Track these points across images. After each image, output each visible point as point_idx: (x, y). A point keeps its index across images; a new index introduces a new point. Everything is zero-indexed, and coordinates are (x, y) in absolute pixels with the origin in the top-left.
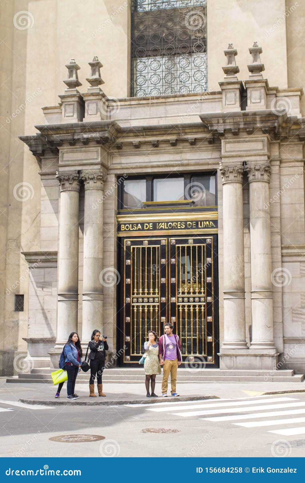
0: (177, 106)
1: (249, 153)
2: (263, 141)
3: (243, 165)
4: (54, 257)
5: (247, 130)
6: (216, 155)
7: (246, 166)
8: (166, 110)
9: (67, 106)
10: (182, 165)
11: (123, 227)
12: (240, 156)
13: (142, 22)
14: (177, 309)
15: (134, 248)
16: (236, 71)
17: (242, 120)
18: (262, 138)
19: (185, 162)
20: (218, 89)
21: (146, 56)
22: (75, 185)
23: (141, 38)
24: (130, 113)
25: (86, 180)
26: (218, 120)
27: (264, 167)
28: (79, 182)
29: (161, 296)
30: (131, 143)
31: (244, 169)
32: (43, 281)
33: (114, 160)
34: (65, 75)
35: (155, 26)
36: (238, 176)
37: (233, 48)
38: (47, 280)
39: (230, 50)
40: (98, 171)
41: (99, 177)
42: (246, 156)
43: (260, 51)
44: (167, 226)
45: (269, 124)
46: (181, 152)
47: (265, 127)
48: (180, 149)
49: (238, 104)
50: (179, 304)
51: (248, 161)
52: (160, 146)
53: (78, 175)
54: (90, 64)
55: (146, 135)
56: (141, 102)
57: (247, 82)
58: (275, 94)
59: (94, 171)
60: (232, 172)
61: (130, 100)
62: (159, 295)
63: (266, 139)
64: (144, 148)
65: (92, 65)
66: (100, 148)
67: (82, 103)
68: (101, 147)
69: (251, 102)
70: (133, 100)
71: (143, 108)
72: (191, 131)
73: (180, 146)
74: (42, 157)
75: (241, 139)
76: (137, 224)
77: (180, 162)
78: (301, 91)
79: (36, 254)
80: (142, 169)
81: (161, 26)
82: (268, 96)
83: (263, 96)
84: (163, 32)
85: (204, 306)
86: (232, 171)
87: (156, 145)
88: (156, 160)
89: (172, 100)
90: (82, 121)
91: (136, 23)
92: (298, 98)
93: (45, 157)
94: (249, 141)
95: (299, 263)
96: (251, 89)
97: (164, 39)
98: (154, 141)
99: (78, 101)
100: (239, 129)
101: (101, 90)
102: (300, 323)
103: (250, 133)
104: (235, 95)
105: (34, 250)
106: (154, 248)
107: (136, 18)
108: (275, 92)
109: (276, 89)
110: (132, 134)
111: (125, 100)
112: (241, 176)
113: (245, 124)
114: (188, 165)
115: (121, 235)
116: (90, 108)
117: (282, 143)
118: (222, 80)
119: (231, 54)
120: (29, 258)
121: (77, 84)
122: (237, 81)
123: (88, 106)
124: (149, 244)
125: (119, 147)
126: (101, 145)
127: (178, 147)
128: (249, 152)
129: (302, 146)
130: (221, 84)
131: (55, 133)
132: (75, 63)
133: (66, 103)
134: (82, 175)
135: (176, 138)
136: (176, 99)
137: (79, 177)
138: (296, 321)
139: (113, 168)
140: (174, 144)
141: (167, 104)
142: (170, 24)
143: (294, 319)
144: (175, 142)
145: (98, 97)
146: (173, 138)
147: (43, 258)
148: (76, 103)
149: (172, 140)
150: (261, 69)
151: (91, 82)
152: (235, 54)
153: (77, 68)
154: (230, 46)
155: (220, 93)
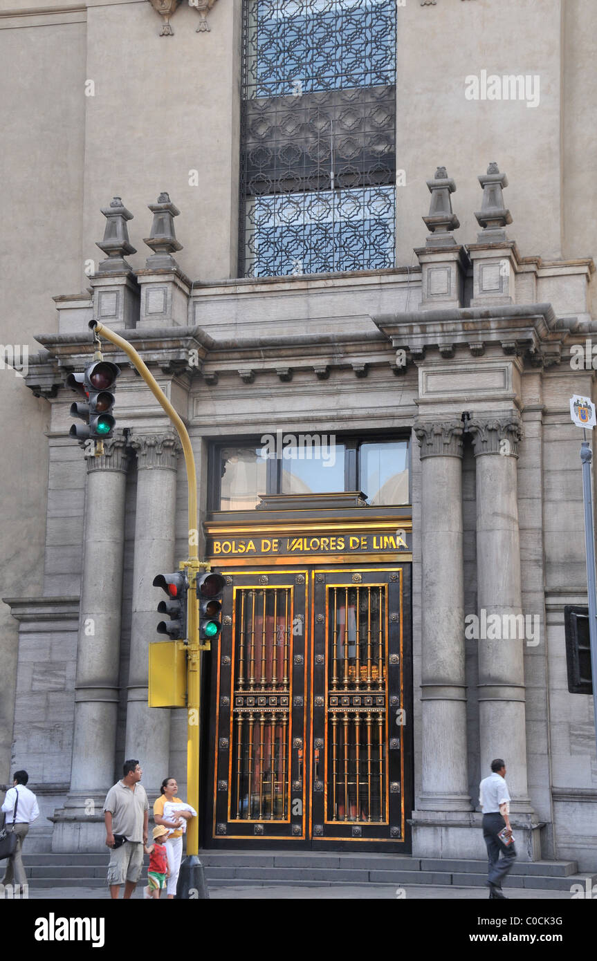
0: (330, 297)
1: (475, 395)
2: (504, 371)
3: (463, 420)
4: (72, 609)
5: (471, 347)
6: (408, 398)
7: (469, 423)
8: (308, 306)
9: (103, 296)
10: (341, 419)
11: (217, 547)
12: (456, 402)
13: (263, 121)
14: (326, 721)
15: (239, 592)
16: (453, 225)
17: (460, 327)
18: (503, 365)
19: (347, 413)
20: (414, 262)
21: (271, 193)
22: (118, 458)
23: (262, 153)
24: (234, 312)
25: (139, 448)
26: (411, 328)
27: (505, 424)
28: (127, 452)
29: (295, 693)
30: (235, 373)
31: (463, 429)
32: (46, 659)
33: (200, 407)
35: (289, 129)
36: (453, 441)
37: (447, 177)
38: (56, 656)
39: (439, 181)
40: (165, 430)
41: (167, 443)
42: (469, 401)
43: (502, 183)
44: (308, 546)
45: (517, 336)
46: (339, 393)
47: (508, 341)
48: (335, 385)
49: (454, 294)
50: (331, 710)
51: (472, 412)
53: (123, 439)
54: (152, 209)
55: (266, 357)
56: (258, 288)
57: (473, 249)
58: (535, 272)
59: (156, 430)
60: (439, 435)
61: (236, 285)
62: (291, 691)
63: (511, 366)
64: (263, 384)
65: (155, 210)
66: (170, 382)
67: (134, 289)
68: (173, 381)
69: (481, 288)
70: (241, 284)
71: (262, 301)
72: (358, 348)
73: (337, 377)
74: (52, 400)
75: (459, 367)
76: (247, 541)
77: (334, 413)
78: (590, 265)
79: (33, 603)
80: (258, 427)
81: (302, 129)
82: (519, 277)
83: (506, 277)
84: (307, 142)
85: (384, 714)
86: (439, 431)
87: (287, 377)
88: (286, 409)
89: (321, 284)
90: (135, 328)
91: (250, 123)
92: (583, 280)
93: (60, 400)
94: (475, 371)
96: (481, 262)
97: (307, 157)
98: (283, 369)
99: (126, 285)
100: (454, 346)
101: (173, 262)
102: (588, 757)
103: (477, 353)
104: (449, 274)
105: (30, 593)
106: (281, 592)
107: (250, 112)
108: (533, 268)
109: (537, 263)
110: (236, 355)
112: (459, 443)
113: (465, 335)
114: (351, 419)
115: (215, 563)
116: (153, 299)
117: (547, 375)
118: (422, 244)
119: (442, 189)
120: (19, 611)
121: (127, 250)
122: (452, 246)
123: (147, 295)
124: (270, 583)
125: (212, 382)
126: (171, 377)
127: (331, 380)
128: (473, 394)
129: (589, 379)
130: (420, 253)
131: (77, 350)
132: (122, 205)
133: (102, 289)
134: (131, 439)
135: (327, 364)
136: (330, 283)
137: (125, 442)
138: (580, 753)
139: (198, 424)
140: (324, 376)
141: (311, 291)
142: (320, 125)
143: (575, 747)
144: (324, 371)
145: (166, 278)
146: (320, 363)
147: (48, 610)
148: (121, 289)
149: (319, 367)
150: (504, 220)
151: (153, 246)
152: (451, 189)
153: (126, 216)
154: (441, 173)
155: (418, 270)
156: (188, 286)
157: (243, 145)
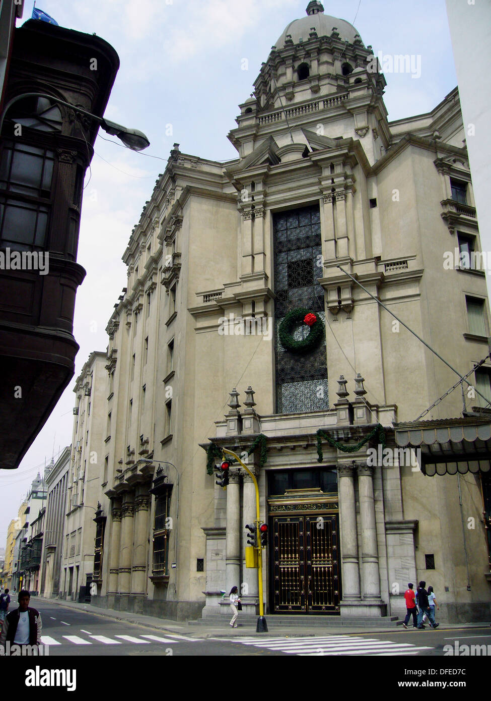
0: (307, 420)
2: (366, 446)
3: (353, 463)
4: (224, 531)
5: (354, 438)
6: (333, 455)
7: (355, 465)
8: (300, 423)
9: (230, 423)
11: (272, 508)
12: (350, 457)
13: (282, 359)
14: (312, 570)
15: (280, 524)
16: (347, 394)
17: (350, 432)
20: (334, 407)
21: (287, 382)
22: (237, 479)
23: (283, 370)
24: (274, 426)
25: (244, 475)
26: (333, 432)
28: (239, 477)
29: (301, 560)
30: (275, 448)
31: (353, 467)
32: (216, 548)
34: (229, 400)
35: (292, 361)
36: (350, 471)
37: (344, 379)
38: (219, 548)
39: (342, 380)
40: (252, 469)
41: (254, 473)
42: (354, 457)
43: (363, 380)
44: (303, 507)
46: (309, 454)
48: (309, 451)
49: (348, 419)
50: (314, 566)
51: (356, 460)
52: (296, 449)
53: (238, 472)
54: (246, 392)
55: (286, 442)
56: (283, 417)
57: (354, 403)
58: (376, 410)
59: (249, 469)
60: (345, 469)
62: (299, 559)
64: (285, 451)
65: (247, 393)
67: (240, 421)
69: (357, 417)
70: (276, 416)
71: (284, 422)
73: (310, 448)
76: (282, 506)
77: (310, 460)
78: (396, 406)
79: (212, 529)
81: (296, 361)
82: (369, 412)
83: (365, 413)
84: (298, 365)
85: (331, 567)
87: (293, 448)
88: (292, 460)
89: (304, 415)
90: (241, 434)
91: (278, 360)
92: (393, 412)
95: (398, 535)
96: (357, 408)
97: (298, 370)
98: (292, 446)
99: (237, 419)
100: (348, 438)
101: (253, 410)
102: (401, 580)
104: (346, 412)
105: (210, 526)
106: (295, 524)
107: (278, 356)
108: (375, 408)
109: (377, 406)
110: (276, 442)
111: (271, 417)
112: (352, 471)
113: (351, 434)
115: (272, 514)
116: (247, 423)
118: (336, 402)
119: (343, 383)
120: (206, 532)
121: (238, 406)
122: (346, 403)
123: (245, 422)
124: (291, 521)
125: (268, 451)
127: (308, 449)
130: (336, 405)
132: (236, 391)
133: (230, 420)
134: (241, 472)
135: (307, 443)
136: (307, 415)
137: (239, 474)
138: (398, 579)
139: (264, 466)
140: (306, 448)
141: (300, 418)
142: (302, 359)
143: (398, 577)
145: (251, 416)
146: (304, 443)
147: (216, 532)
148: (236, 421)
149: (304, 445)
150: (364, 392)
151: (246, 404)
152: (346, 382)
153: (237, 395)
154: (342, 377)
155: (336, 410)
156: (258, 418)
157: (276, 367)
